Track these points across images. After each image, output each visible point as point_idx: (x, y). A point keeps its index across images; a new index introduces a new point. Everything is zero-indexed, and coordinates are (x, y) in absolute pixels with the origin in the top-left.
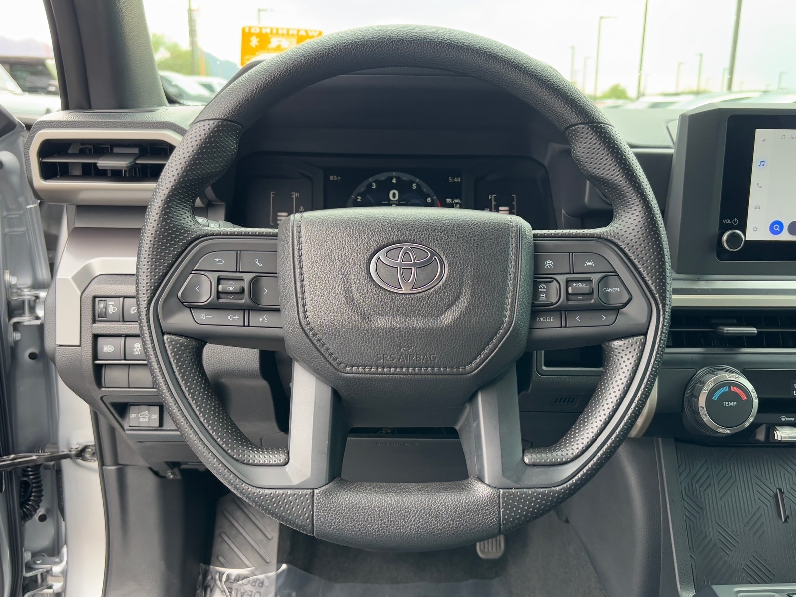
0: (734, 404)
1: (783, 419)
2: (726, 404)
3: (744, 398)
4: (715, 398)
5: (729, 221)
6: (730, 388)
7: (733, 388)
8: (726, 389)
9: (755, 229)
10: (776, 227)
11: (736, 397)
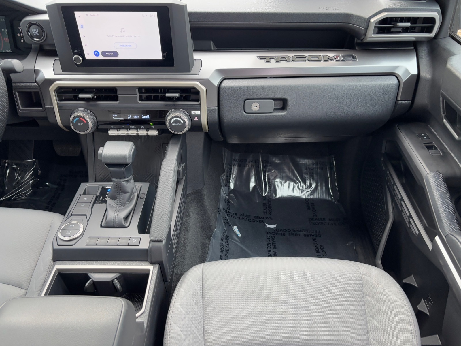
0: (82, 124)
1: (112, 127)
2: (79, 124)
3: (85, 122)
4: (74, 122)
5: (77, 51)
6: (79, 118)
7: (80, 118)
8: (78, 119)
9: (88, 54)
10: (96, 53)
11: (82, 121)
